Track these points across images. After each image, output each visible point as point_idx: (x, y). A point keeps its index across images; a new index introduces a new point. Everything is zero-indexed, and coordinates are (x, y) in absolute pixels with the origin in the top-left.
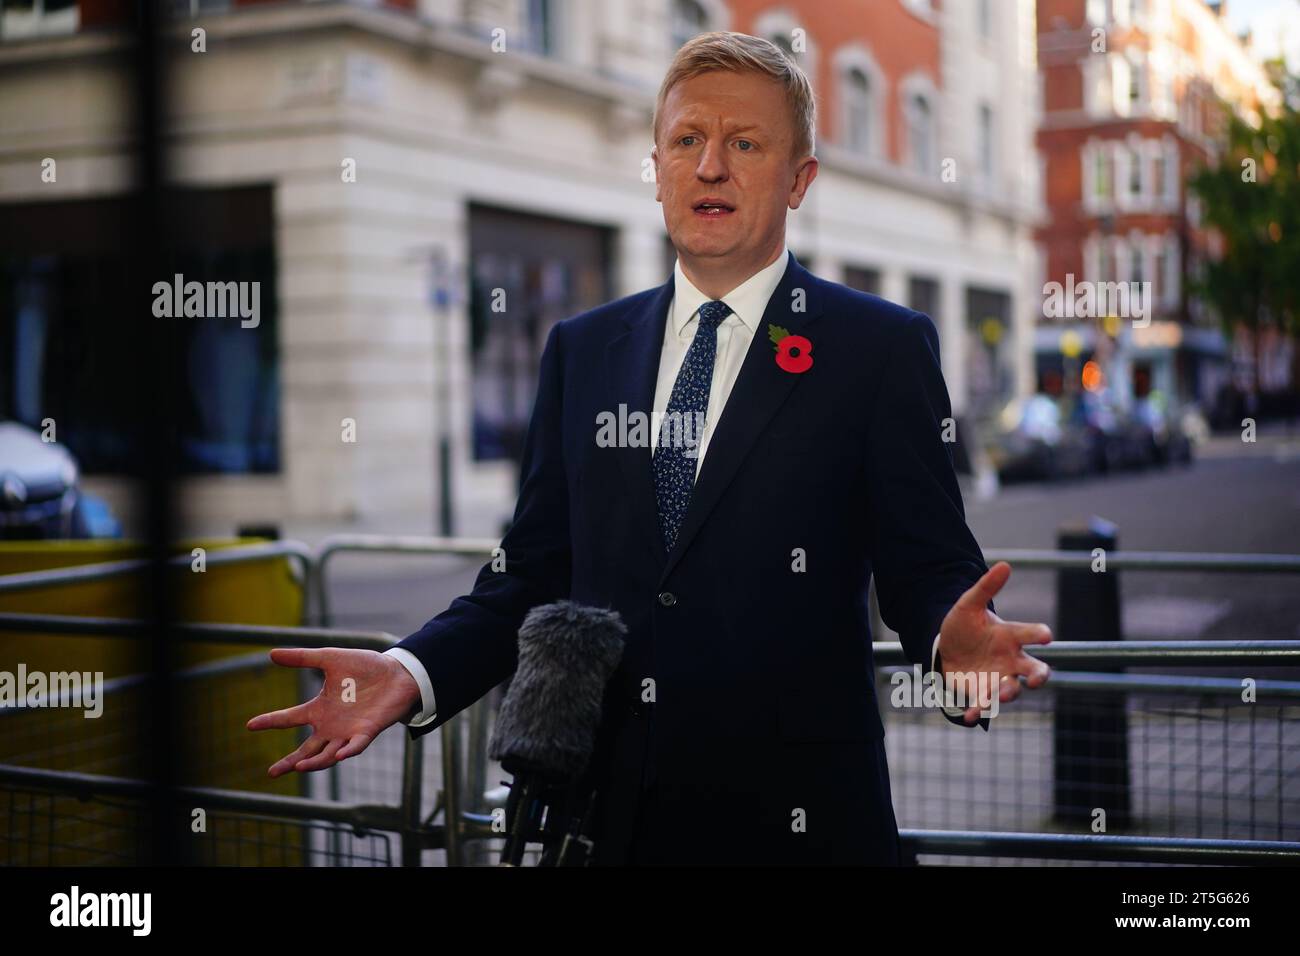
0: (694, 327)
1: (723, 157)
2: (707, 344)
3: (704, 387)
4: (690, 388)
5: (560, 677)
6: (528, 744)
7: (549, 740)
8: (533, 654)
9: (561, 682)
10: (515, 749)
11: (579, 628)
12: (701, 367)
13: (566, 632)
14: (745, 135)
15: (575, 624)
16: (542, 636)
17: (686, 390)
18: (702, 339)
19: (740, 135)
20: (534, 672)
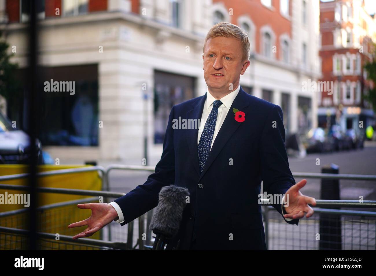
0: (212, 107)
1: (221, 62)
2: (215, 112)
3: (213, 125)
4: (210, 125)
5: (170, 207)
6: (161, 226)
7: (167, 225)
8: (163, 200)
9: (171, 208)
10: (157, 227)
11: (176, 193)
12: (213, 119)
13: (172, 194)
14: (228, 56)
15: (175, 192)
16: (165, 195)
17: (208, 126)
18: (214, 111)
19: (227, 56)
20: (163, 205)
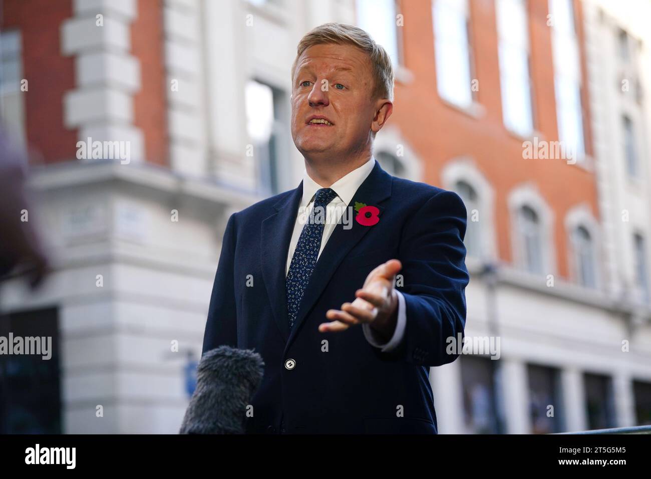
5: (222, 387)
6: (201, 426)
7: (214, 423)
8: (204, 378)
9: (222, 390)
10: (193, 429)
11: (233, 359)
13: (225, 362)
15: (230, 357)
16: (210, 366)
20: (205, 387)
